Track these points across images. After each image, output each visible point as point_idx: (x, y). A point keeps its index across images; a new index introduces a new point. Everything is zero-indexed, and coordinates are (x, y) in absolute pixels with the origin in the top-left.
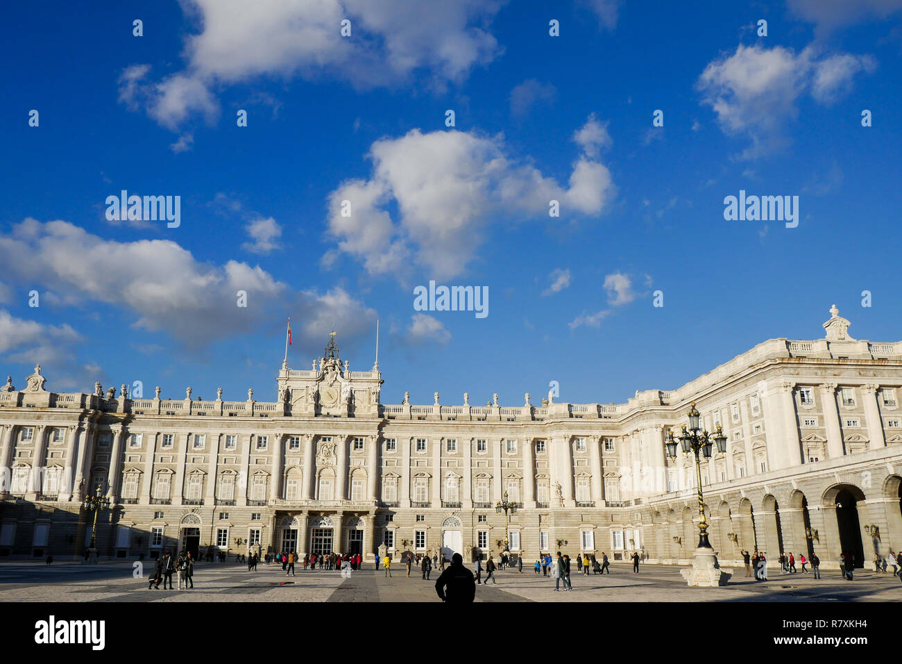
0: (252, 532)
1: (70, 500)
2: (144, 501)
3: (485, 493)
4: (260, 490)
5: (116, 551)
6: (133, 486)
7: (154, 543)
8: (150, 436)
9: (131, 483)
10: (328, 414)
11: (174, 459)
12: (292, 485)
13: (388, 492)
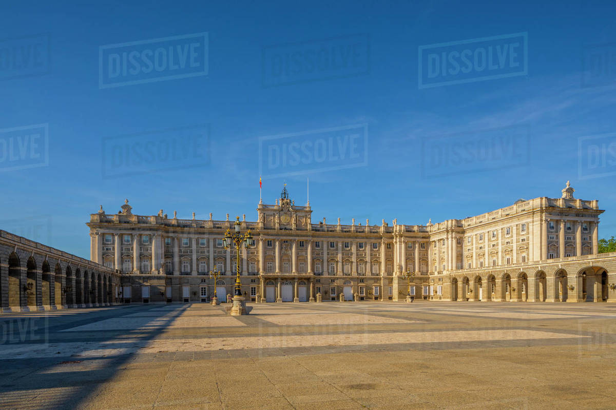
0: (252, 288)
1: (158, 274)
2: (194, 273)
3: (362, 268)
4: (254, 268)
5: (183, 299)
6: (187, 266)
7: (202, 295)
8: (193, 240)
9: (186, 264)
10: (286, 228)
11: (208, 252)
12: (270, 265)
13: (317, 268)
